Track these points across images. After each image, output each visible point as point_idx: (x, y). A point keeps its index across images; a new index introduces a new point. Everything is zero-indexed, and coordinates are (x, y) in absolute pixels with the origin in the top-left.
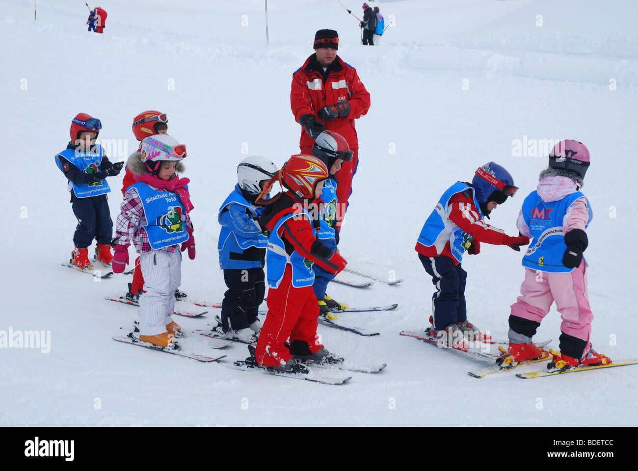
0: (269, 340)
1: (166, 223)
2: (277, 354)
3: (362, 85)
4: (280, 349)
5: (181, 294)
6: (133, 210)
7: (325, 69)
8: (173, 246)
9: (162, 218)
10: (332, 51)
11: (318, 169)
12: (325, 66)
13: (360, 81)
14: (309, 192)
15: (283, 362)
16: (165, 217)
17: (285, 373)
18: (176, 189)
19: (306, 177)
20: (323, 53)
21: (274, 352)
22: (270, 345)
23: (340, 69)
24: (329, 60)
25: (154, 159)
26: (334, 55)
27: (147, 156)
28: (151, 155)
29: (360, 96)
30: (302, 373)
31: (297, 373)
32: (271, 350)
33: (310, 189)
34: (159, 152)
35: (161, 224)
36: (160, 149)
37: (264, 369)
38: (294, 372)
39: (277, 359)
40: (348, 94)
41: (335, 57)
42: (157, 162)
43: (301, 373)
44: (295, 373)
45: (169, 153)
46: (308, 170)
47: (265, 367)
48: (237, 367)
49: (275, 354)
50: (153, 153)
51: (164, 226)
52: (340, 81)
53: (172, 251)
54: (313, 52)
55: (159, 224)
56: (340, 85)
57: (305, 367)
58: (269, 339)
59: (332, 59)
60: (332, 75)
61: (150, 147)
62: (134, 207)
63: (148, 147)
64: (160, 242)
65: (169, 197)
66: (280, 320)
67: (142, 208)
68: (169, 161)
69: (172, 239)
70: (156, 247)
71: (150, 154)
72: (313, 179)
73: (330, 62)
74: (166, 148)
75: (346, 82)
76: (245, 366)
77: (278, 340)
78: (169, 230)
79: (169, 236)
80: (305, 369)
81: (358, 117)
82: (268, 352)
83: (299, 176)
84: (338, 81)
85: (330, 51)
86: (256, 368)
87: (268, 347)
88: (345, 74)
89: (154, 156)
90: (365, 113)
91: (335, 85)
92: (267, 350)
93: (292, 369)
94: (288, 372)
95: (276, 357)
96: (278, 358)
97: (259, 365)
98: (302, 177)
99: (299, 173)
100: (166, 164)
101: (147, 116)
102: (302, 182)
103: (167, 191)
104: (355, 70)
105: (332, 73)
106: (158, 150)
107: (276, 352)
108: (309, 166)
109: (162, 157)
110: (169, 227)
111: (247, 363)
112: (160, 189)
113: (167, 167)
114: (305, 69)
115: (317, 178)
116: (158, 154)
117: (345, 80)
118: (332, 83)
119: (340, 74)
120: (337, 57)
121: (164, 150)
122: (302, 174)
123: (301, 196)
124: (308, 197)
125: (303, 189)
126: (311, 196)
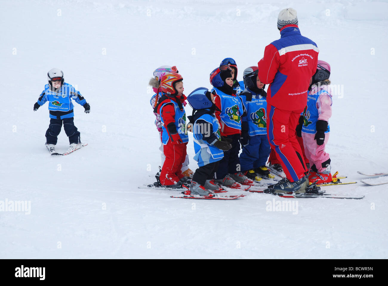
0: (167, 171)
4: (174, 175)
11: (171, 77)
19: (167, 83)
22: (168, 173)
27: (159, 78)
32: (169, 177)
39: (172, 181)
47: (165, 186)
48: (150, 187)
49: (171, 179)
50: (162, 74)
61: (159, 73)
63: (158, 73)
71: (160, 77)
72: (170, 83)
76: (154, 187)
77: (172, 171)
82: (167, 178)
83: (164, 84)
86: (160, 187)
87: (167, 175)
92: (166, 176)
93: (180, 186)
97: (162, 186)
102: (166, 87)
106: (163, 72)
107: (171, 177)
108: (167, 77)
111: (155, 185)
115: (173, 81)
121: (167, 71)
122: (165, 83)
123: (170, 94)
124: (172, 93)
125: (169, 90)
126: (174, 92)
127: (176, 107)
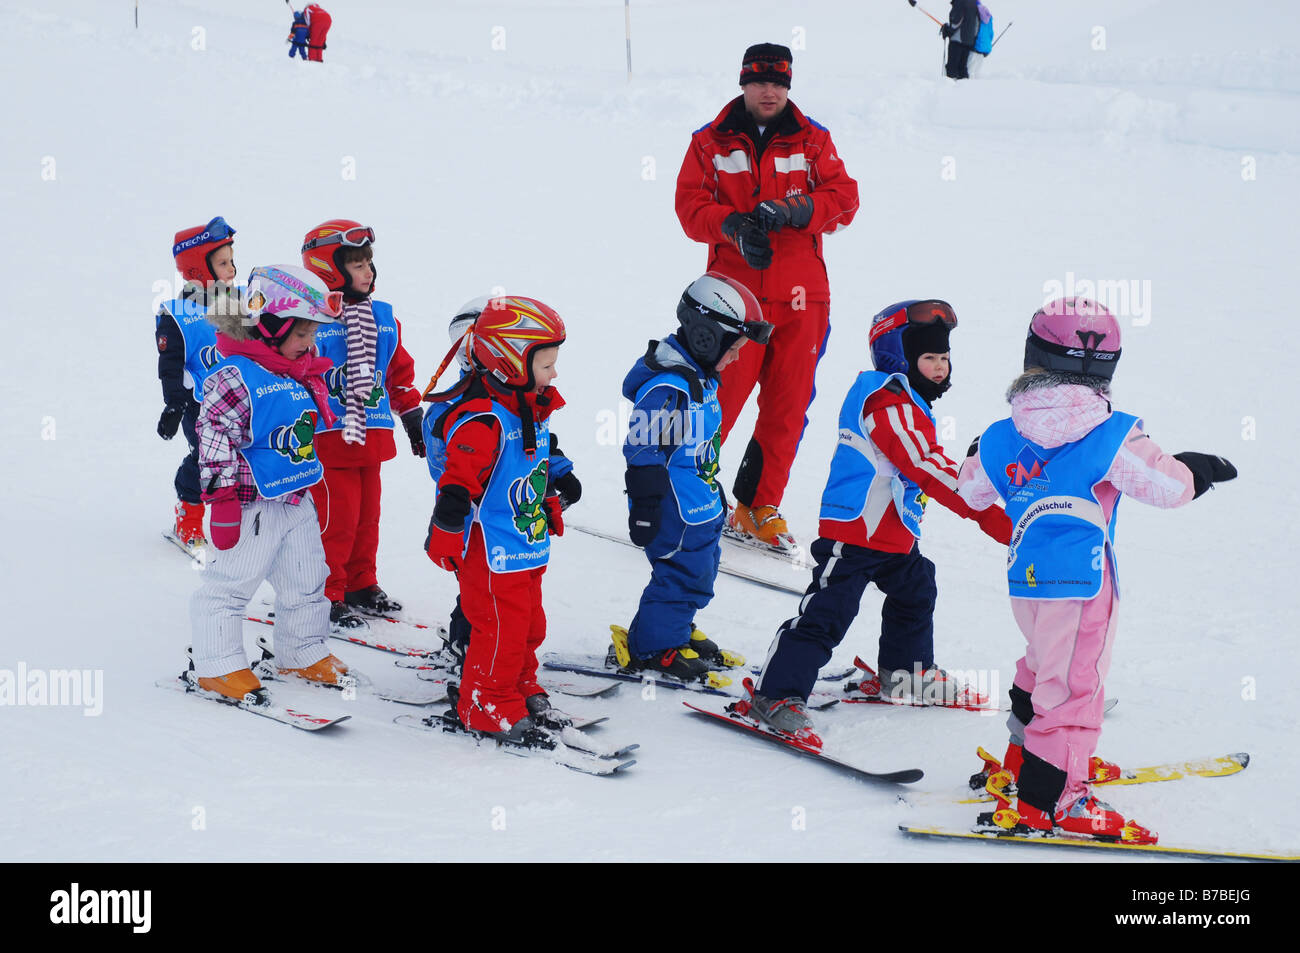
0: (476, 679)
1: (290, 444)
2: (494, 707)
3: (840, 163)
4: (501, 697)
5: (390, 604)
6: (233, 413)
7: (762, 130)
8: (298, 493)
9: (283, 432)
10: (774, 90)
11: (532, 324)
12: (762, 124)
13: (835, 155)
14: (517, 370)
15: (505, 725)
16: (289, 430)
17: (512, 747)
18: (307, 377)
19: (508, 341)
20: (756, 93)
21: (490, 704)
22: (479, 688)
23: (793, 129)
24: (768, 109)
25: (282, 314)
26: (779, 99)
28: (277, 305)
29: (834, 187)
30: (542, 748)
31: (533, 748)
32: (483, 700)
33: (519, 365)
34: (297, 301)
35: (280, 446)
36: (299, 295)
37: (475, 736)
38: (527, 744)
39: (494, 717)
40: (809, 184)
41: (783, 104)
42: (286, 320)
43: (539, 747)
44: (530, 747)
45: (315, 306)
46: (512, 326)
49: (491, 708)
50: (283, 300)
51: (287, 449)
52: (792, 156)
53: (296, 503)
54: (739, 91)
55: (275, 446)
56: (792, 163)
57: (547, 736)
58: (475, 676)
59: (774, 106)
60: (777, 143)
61: (277, 289)
62: (233, 407)
63: (271, 287)
64: (278, 482)
65: (296, 391)
66: (491, 635)
67: (249, 409)
68: (311, 322)
69: (302, 474)
70: (269, 493)
72: (522, 344)
73: (771, 113)
74: (312, 295)
75: (806, 157)
77: (493, 676)
78: (296, 458)
79: (296, 470)
80: (548, 740)
81: (831, 229)
82: (477, 703)
83: (494, 339)
84: (787, 156)
85: (771, 89)
86: (460, 732)
88: (804, 141)
89: (282, 307)
90: (847, 220)
91: (782, 165)
92: (475, 698)
93: (523, 740)
94: (517, 744)
95: (493, 714)
96: (497, 716)
97: (465, 728)
98: (501, 339)
99: (494, 333)
100: (303, 327)
101: (322, 233)
102: (501, 351)
103: (291, 377)
104: (827, 133)
105: (777, 138)
106: (294, 297)
107: (492, 705)
108: (514, 317)
109: (302, 310)
110: (295, 451)
111: (444, 722)
112: (277, 372)
113: (301, 332)
114: (718, 128)
115: (532, 342)
116: (294, 304)
117: (803, 155)
118: (776, 159)
119: (793, 142)
120: (790, 105)
121: (308, 298)
122: (500, 335)
123: (504, 381)
124: (516, 382)
125: (506, 366)
126: (523, 381)
127: (510, 435)
